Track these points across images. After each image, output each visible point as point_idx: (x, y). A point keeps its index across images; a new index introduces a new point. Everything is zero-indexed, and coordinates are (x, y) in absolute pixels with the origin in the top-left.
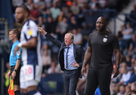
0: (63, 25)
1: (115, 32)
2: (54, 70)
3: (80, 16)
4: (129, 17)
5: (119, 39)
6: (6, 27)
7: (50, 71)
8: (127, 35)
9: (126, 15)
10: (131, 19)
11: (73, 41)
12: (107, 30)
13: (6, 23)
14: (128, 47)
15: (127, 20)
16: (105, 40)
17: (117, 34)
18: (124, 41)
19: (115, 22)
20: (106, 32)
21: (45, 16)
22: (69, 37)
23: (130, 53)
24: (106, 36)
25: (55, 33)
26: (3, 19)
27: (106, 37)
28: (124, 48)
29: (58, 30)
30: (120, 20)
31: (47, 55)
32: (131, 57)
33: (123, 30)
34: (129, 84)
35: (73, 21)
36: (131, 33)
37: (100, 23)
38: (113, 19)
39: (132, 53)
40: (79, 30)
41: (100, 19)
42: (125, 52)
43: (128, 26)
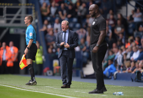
6: (33, 11)
13: (33, 8)
26: (31, 4)
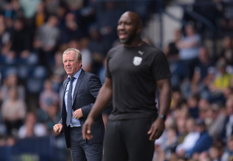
0: (49, 32)
1: (161, 45)
2: (32, 130)
3: (86, 12)
4: (190, 10)
5: (171, 59)
7: (23, 132)
8: (188, 49)
9: (184, 7)
10: (196, 15)
11: (82, 66)
12: (145, 40)
14: (191, 76)
15: (187, 18)
16: (137, 61)
17: (166, 49)
18: (182, 63)
19: (161, 21)
20: (140, 45)
21: (8, 14)
22: (74, 57)
23: (195, 89)
24: (140, 52)
25: (32, 50)
27: (139, 55)
28: (181, 78)
29: (38, 44)
30: (173, 17)
31: (16, 98)
32: (198, 97)
33: (178, 40)
34: (196, 156)
35: (71, 23)
36: (196, 46)
37: (125, 23)
38: (156, 17)
39: (201, 88)
40: (85, 42)
41: (125, 16)
42: (184, 86)
43: (189, 29)
